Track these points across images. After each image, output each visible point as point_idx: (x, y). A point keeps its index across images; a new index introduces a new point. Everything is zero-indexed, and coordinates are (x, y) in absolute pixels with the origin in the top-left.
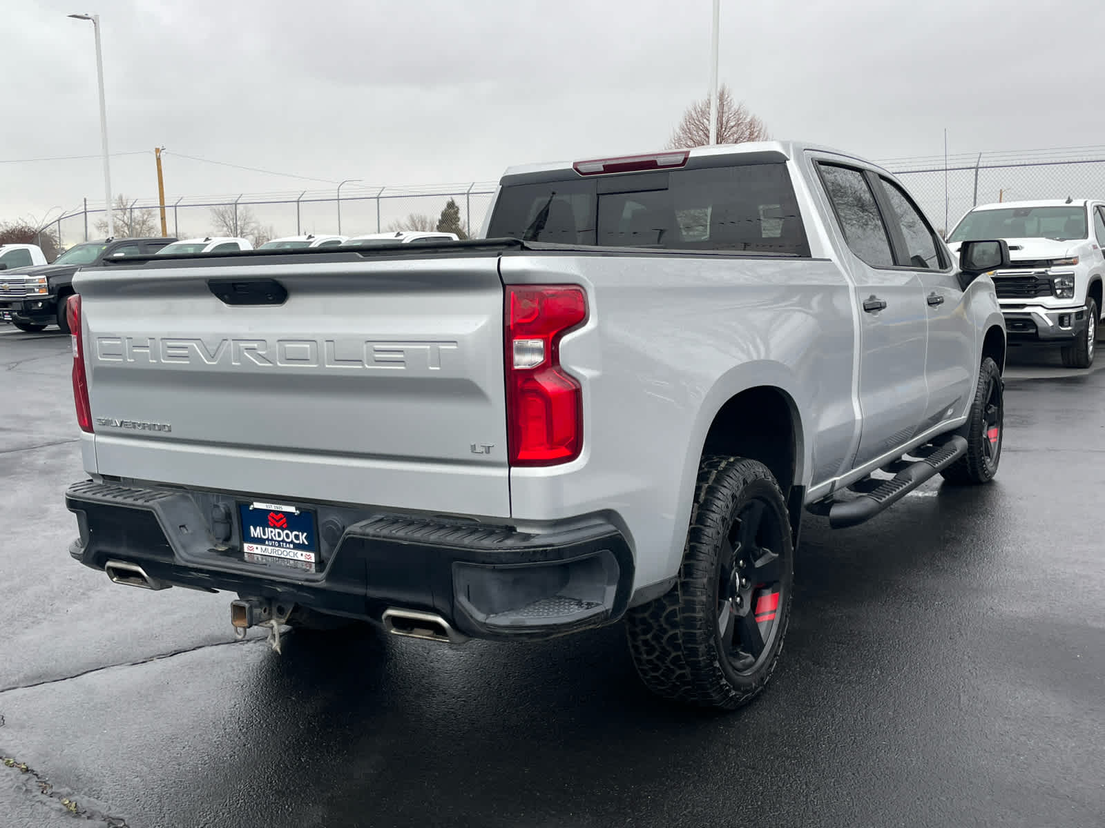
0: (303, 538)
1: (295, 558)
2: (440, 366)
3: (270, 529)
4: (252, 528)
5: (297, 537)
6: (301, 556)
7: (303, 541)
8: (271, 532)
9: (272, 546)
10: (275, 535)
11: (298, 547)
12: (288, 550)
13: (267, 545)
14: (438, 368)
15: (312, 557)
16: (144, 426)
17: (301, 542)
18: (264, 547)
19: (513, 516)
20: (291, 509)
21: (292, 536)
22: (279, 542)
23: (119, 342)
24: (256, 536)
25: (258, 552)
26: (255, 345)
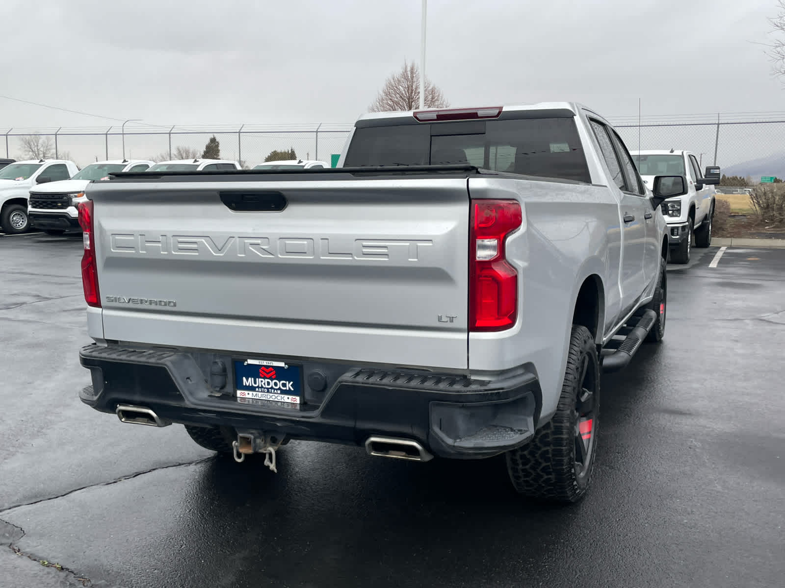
0: (289, 386)
1: (283, 401)
2: (417, 258)
3: (260, 380)
4: (244, 378)
5: (284, 385)
6: (288, 399)
7: (289, 388)
8: (261, 382)
9: (262, 392)
10: (264, 384)
11: (284, 392)
12: (276, 395)
13: (257, 391)
14: (416, 260)
15: (297, 400)
16: (151, 302)
17: (288, 389)
18: (255, 393)
19: (470, 368)
20: (282, 364)
21: (280, 384)
22: (268, 389)
23: (133, 238)
24: (248, 385)
25: (250, 396)
26: (259, 241)
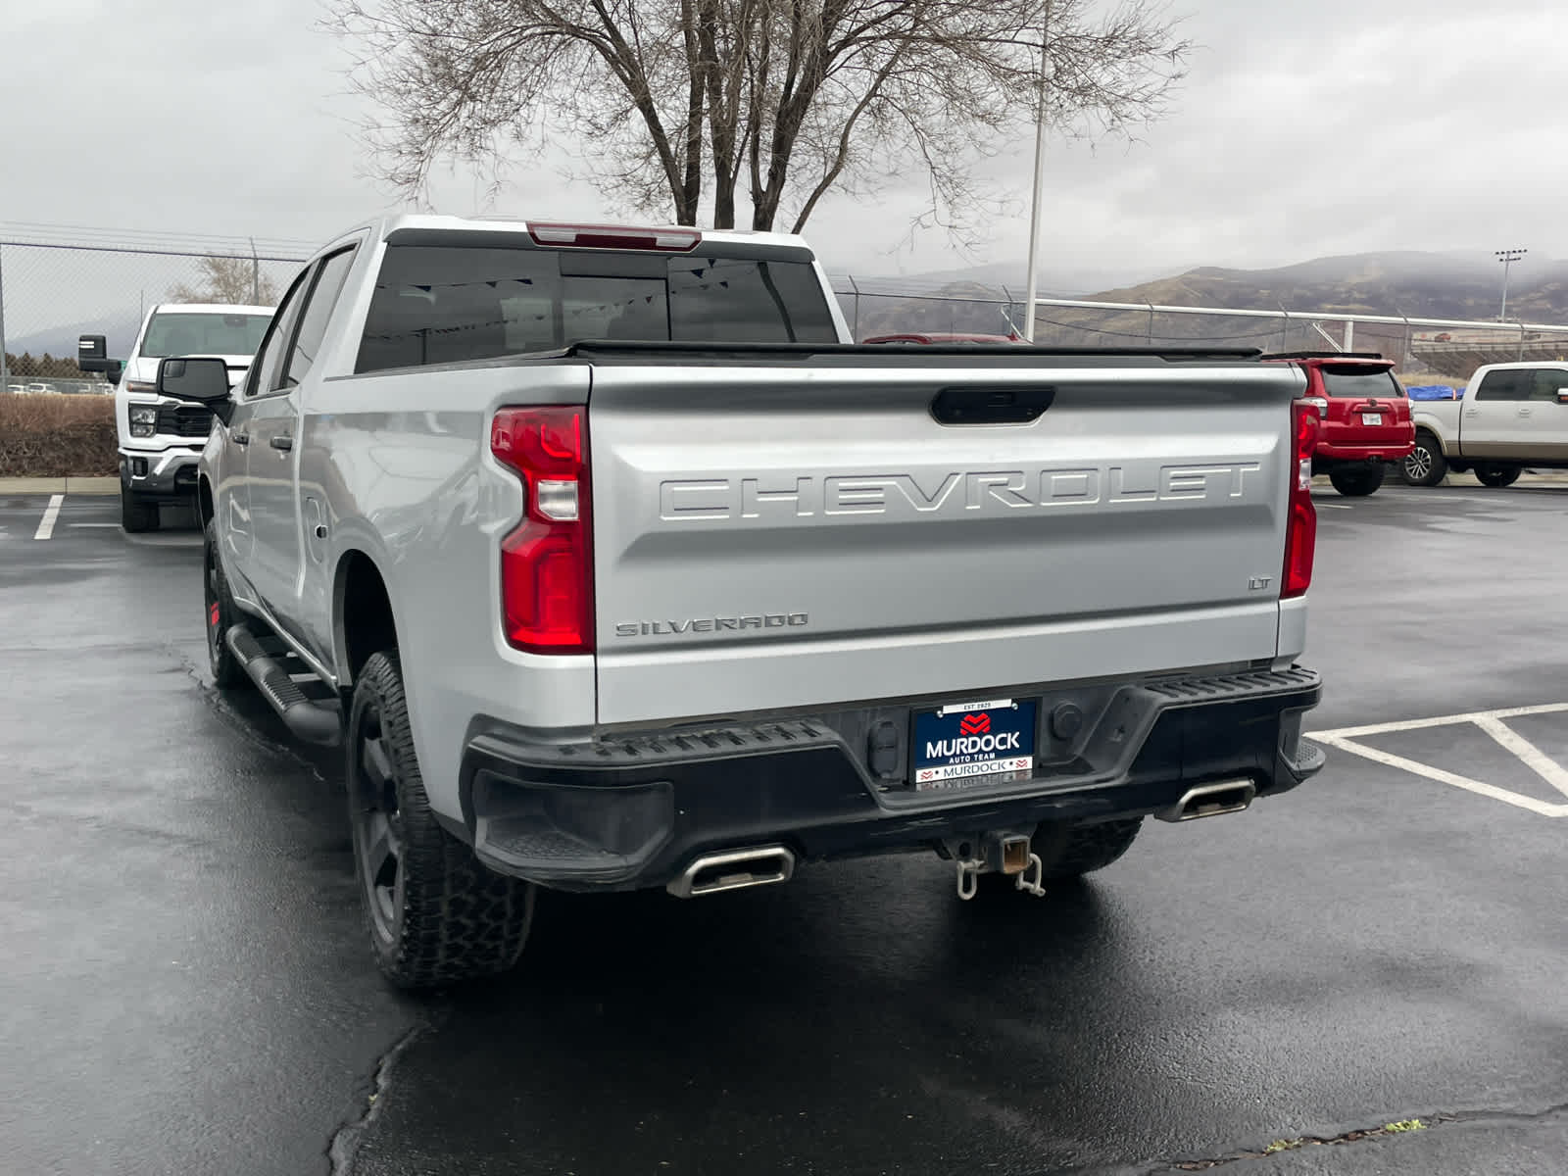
0: (1012, 740)
1: (1002, 770)
3: (959, 740)
4: (929, 745)
5: (1003, 741)
6: (1010, 765)
7: (1012, 744)
8: (961, 744)
9: (960, 762)
11: (1000, 754)
12: (989, 763)
13: (952, 764)
15: (1028, 762)
17: (1009, 747)
18: (949, 768)
19: (1279, 655)
20: (1006, 703)
21: (995, 742)
22: (971, 755)
24: (934, 755)
25: (940, 776)
